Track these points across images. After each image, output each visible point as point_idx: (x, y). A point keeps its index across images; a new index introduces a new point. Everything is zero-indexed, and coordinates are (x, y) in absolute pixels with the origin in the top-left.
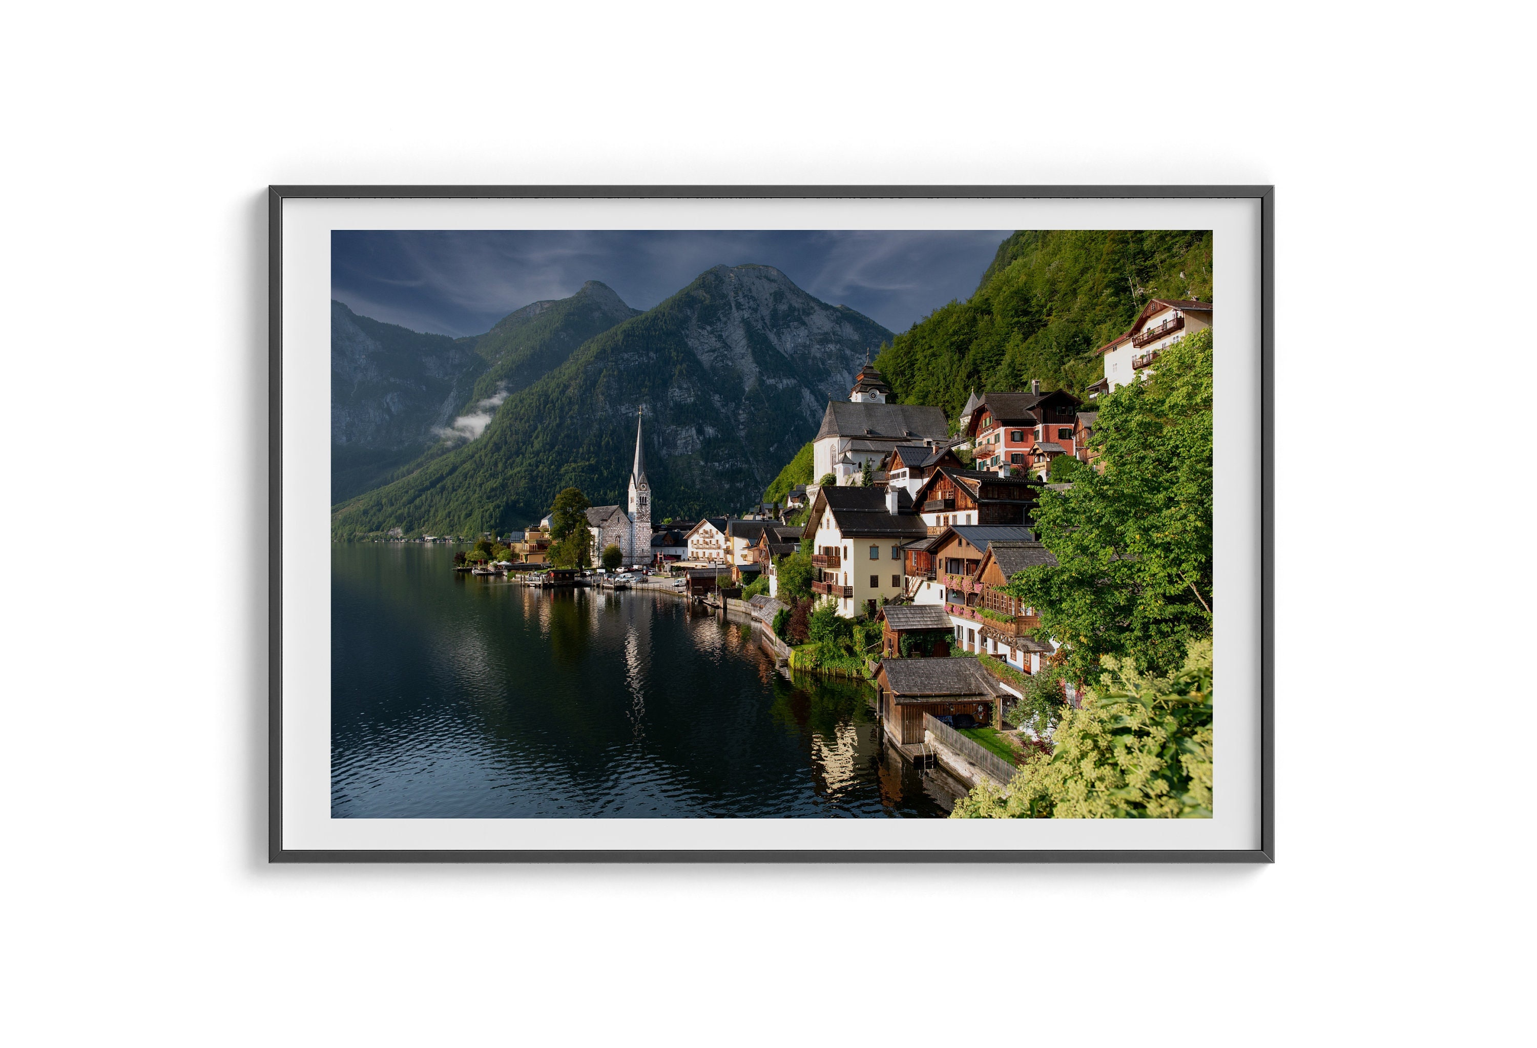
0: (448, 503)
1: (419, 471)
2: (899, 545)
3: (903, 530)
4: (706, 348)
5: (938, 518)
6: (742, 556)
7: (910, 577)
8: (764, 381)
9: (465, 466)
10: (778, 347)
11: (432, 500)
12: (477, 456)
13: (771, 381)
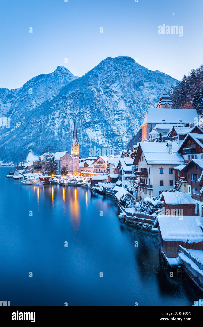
2: (172, 168)
5: (189, 156)
7: (177, 182)
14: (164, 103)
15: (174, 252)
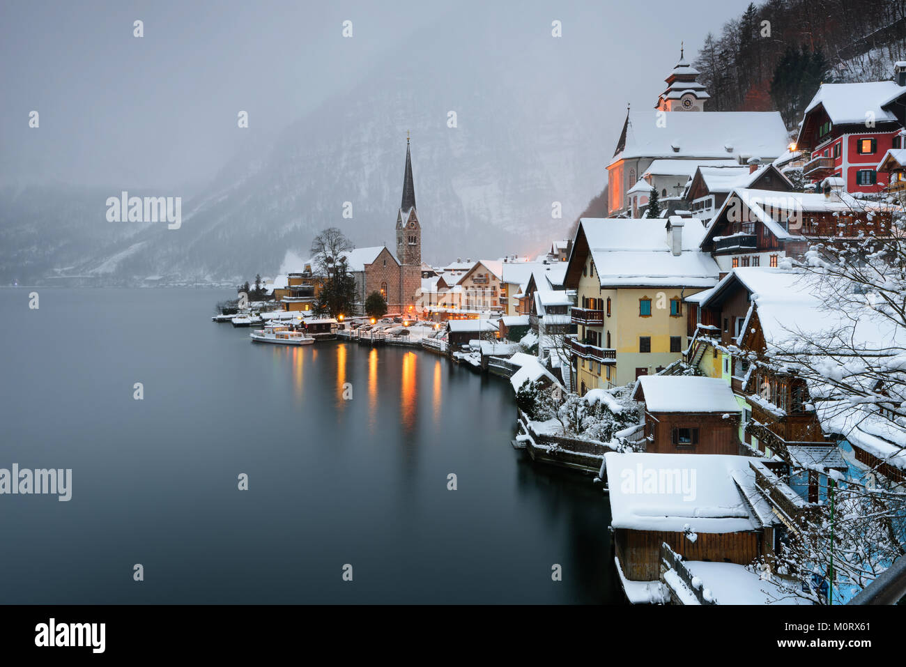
2: (680, 297)
14: (679, 94)
15: (647, 565)
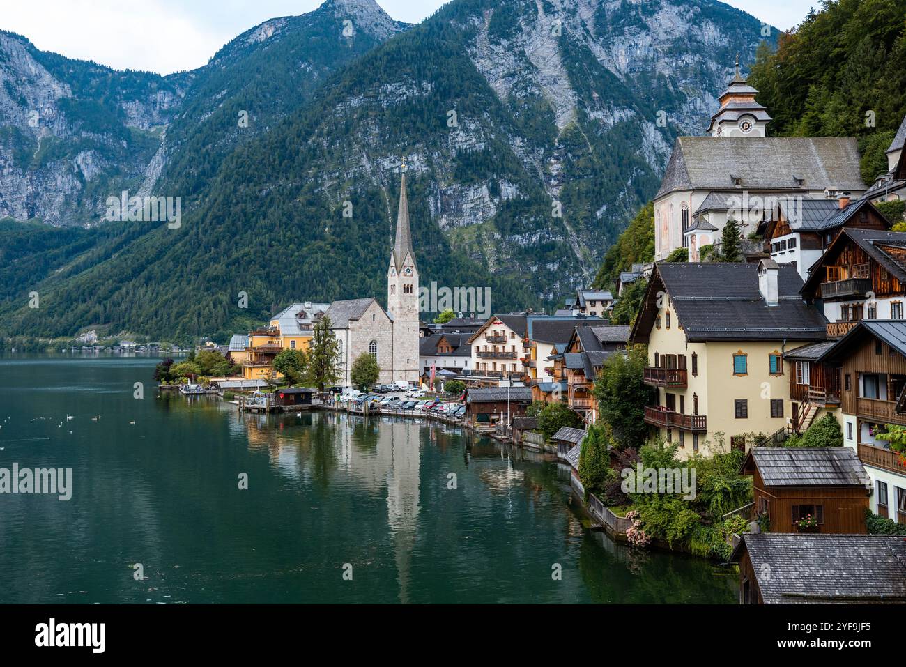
0: (156, 298)
1: (117, 255)
2: (780, 352)
3: (785, 329)
4: (502, 71)
5: (845, 309)
6: (547, 369)
7: (800, 404)
8: (586, 115)
9: (176, 247)
10: (606, 64)
11: (134, 294)
12: (191, 232)
13: (593, 115)
